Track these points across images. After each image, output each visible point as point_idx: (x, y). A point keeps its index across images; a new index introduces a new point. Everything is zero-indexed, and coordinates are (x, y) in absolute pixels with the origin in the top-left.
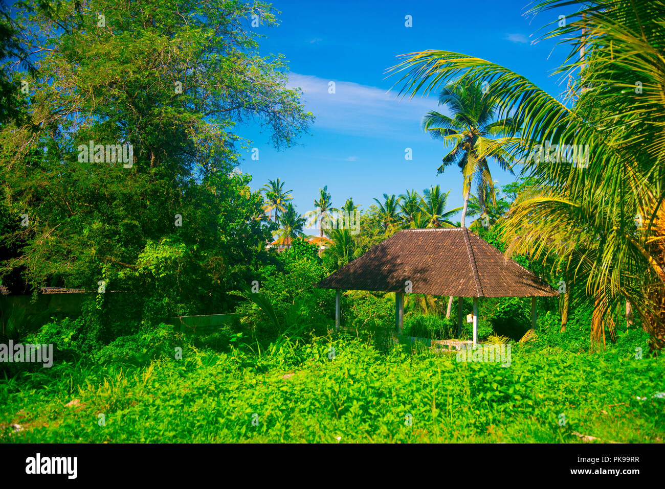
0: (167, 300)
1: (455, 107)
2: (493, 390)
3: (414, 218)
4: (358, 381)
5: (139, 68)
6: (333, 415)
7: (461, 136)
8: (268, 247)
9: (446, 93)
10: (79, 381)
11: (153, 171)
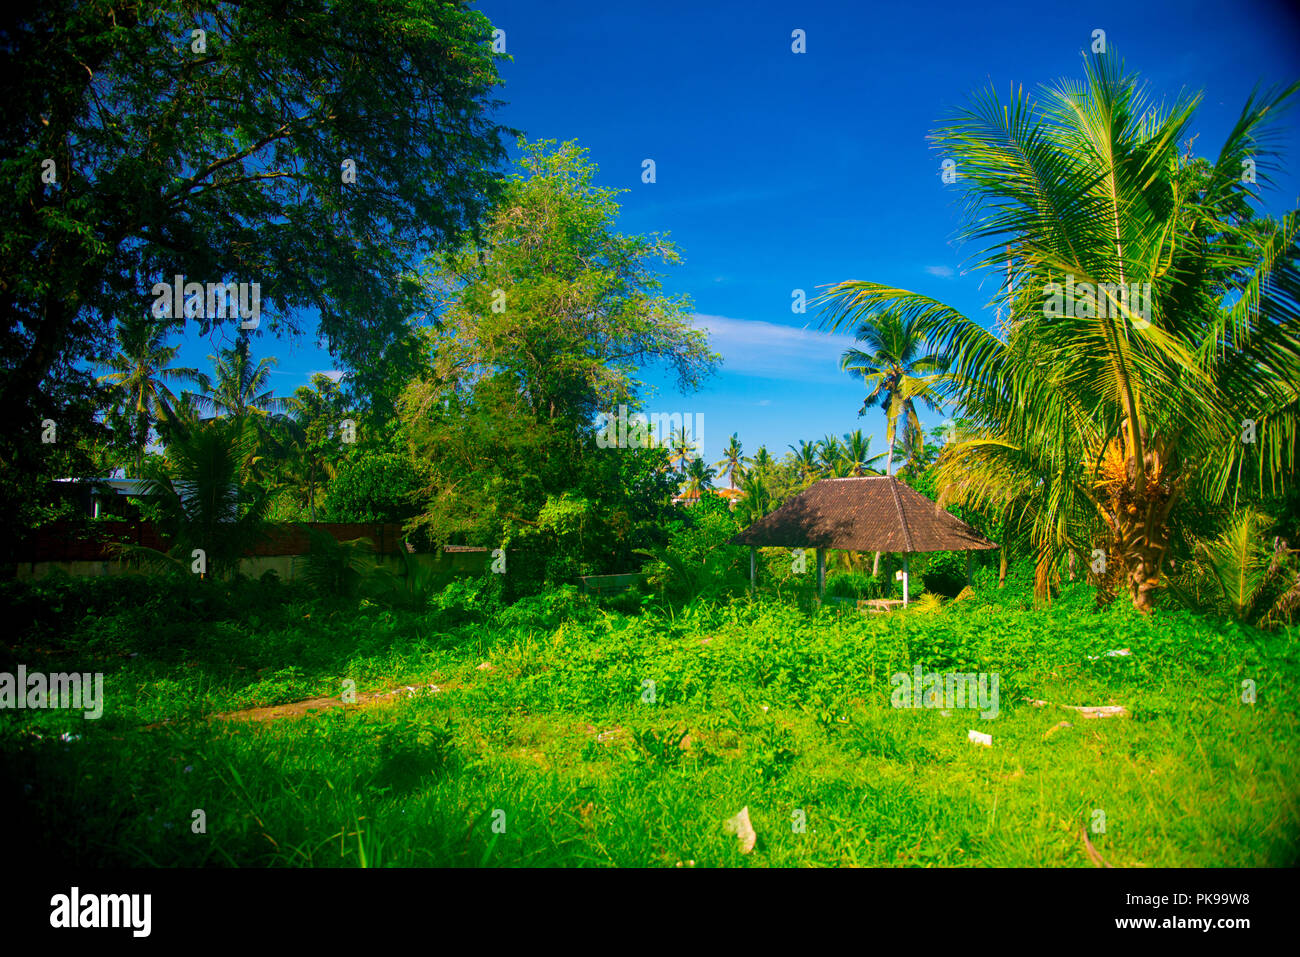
0: (569, 559)
1: (874, 343)
2: (934, 654)
3: (834, 466)
4: (785, 646)
5: (539, 315)
6: (758, 684)
7: (883, 375)
8: (675, 501)
9: (865, 329)
10: (487, 644)
11: (553, 421)
